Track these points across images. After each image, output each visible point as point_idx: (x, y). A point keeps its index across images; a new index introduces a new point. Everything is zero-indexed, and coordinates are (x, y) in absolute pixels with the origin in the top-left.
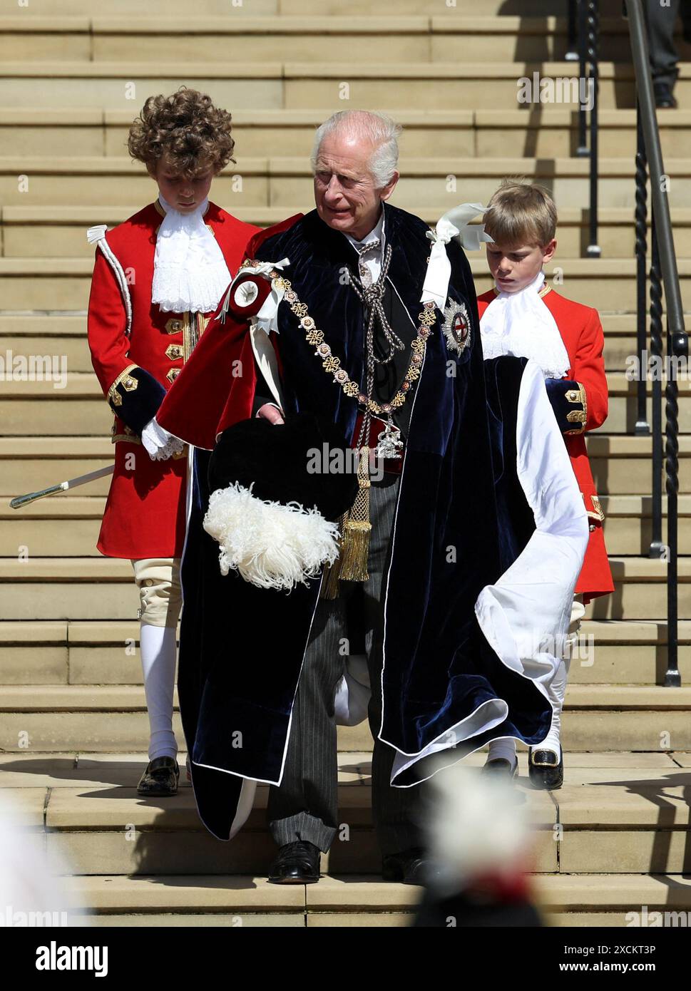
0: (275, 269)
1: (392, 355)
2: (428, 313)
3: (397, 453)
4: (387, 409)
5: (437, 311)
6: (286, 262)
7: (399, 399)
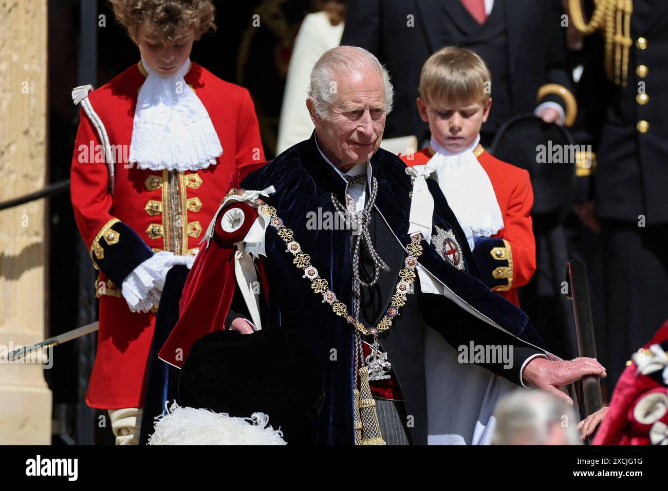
0: (261, 197)
1: (376, 278)
2: (415, 244)
3: (386, 374)
4: (373, 332)
5: (424, 243)
6: (272, 189)
7: (385, 324)
